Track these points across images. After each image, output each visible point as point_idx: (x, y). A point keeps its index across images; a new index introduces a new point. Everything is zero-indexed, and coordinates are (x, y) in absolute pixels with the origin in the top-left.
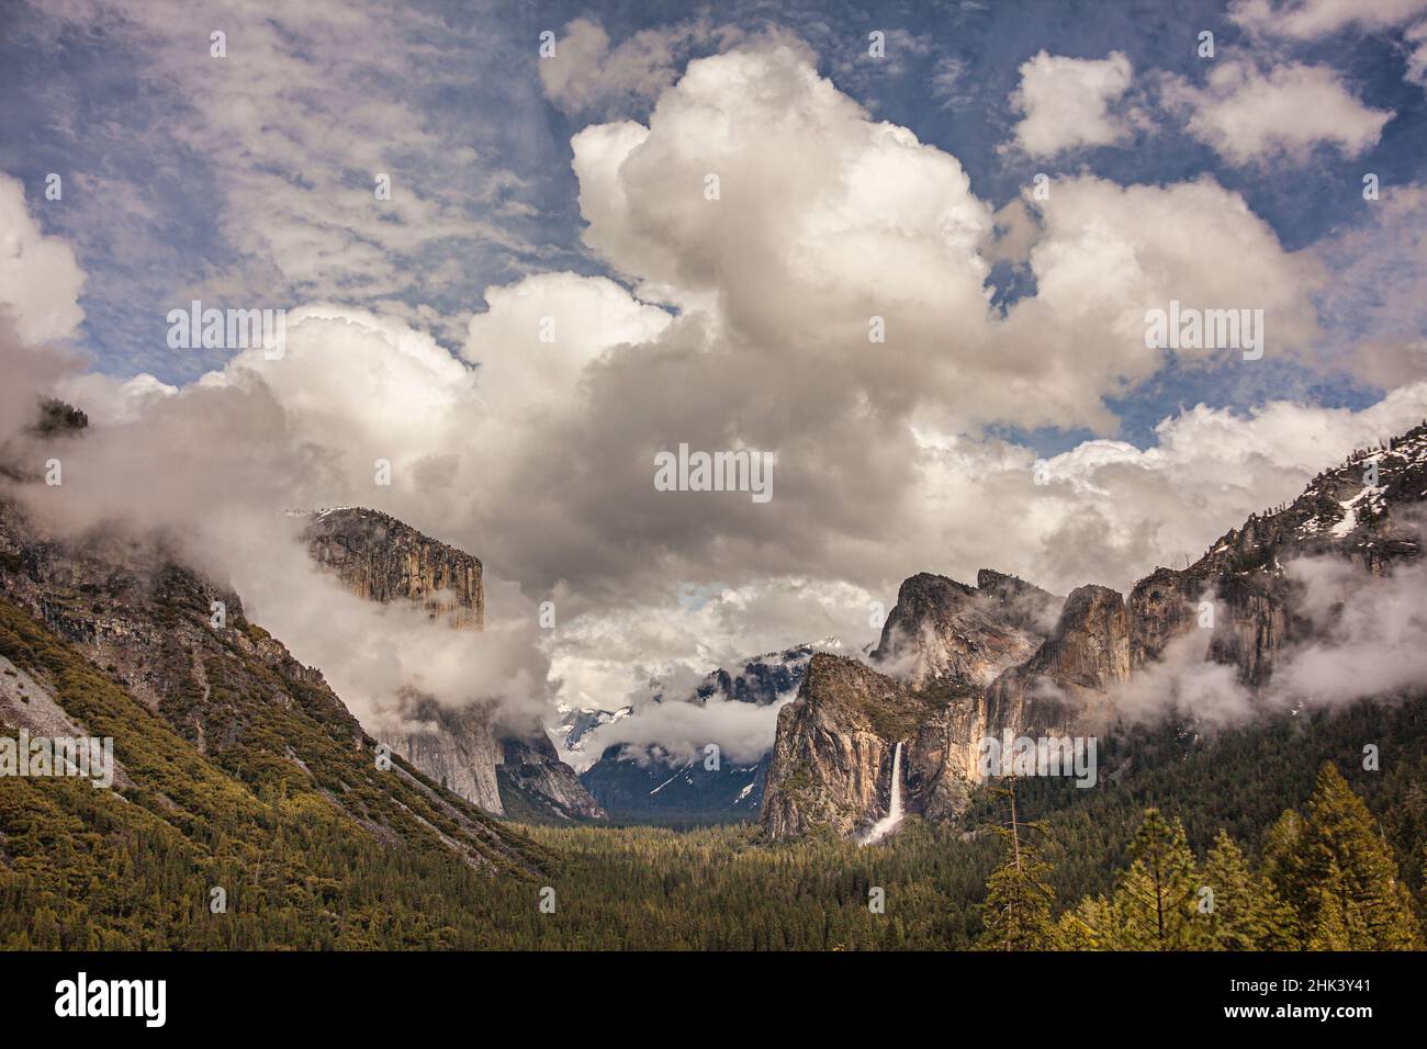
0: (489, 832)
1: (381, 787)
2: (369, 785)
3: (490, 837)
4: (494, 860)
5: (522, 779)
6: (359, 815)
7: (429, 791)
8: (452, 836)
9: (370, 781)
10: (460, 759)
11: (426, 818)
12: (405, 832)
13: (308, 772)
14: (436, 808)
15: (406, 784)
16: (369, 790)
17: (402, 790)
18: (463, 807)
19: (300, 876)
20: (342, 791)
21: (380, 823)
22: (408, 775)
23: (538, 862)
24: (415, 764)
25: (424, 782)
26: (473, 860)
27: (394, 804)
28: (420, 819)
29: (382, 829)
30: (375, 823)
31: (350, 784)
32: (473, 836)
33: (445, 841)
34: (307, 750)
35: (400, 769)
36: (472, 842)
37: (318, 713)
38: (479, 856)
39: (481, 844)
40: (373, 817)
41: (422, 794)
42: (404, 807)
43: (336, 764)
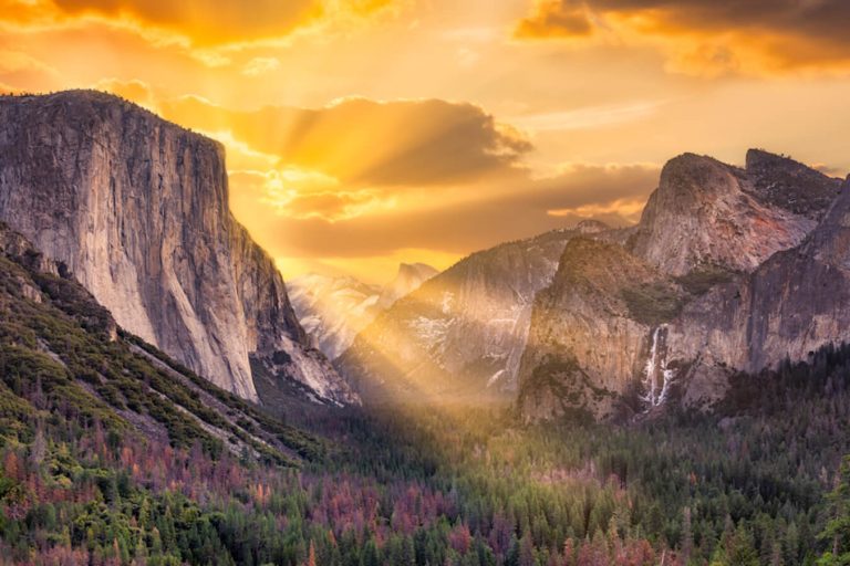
0: (248, 419)
1: (138, 378)
2: (126, 375)
3: (249, 424)
4: (255, 445)
5: (275, 367)
6: (117, 405)
7: (185, 380)
8: (212, 424)
9: (127, 371)
10: (212, 348)
11: (186, 406)
12: (165, 420)
13: (63, 364)
14: (195, 396)
15: (163, 374)
16: (127, 380)
17: (161, 380)
18: (220, 395)
19: (65, 467)
20: (99, 383)
21: (139, 412)
22: (163, 365)
23: (298, 447)
24: (167, 352)
25: (180, 372)
26: (235, 446)
27: (152, 394)
28: (180, 408)
29: (142, 418)
30: (135, 414)
31: (107, 375)
32: (233, 424)
33: (206, 429)
34: (59, 342)
35: (155, 359)
36: (234, 430)
37: (68, 305)
38: (240, 442)
39: (241, 429)
40: (133, 407)
41: (178, 382)
42: (163, 397)
43: (92, 356)
